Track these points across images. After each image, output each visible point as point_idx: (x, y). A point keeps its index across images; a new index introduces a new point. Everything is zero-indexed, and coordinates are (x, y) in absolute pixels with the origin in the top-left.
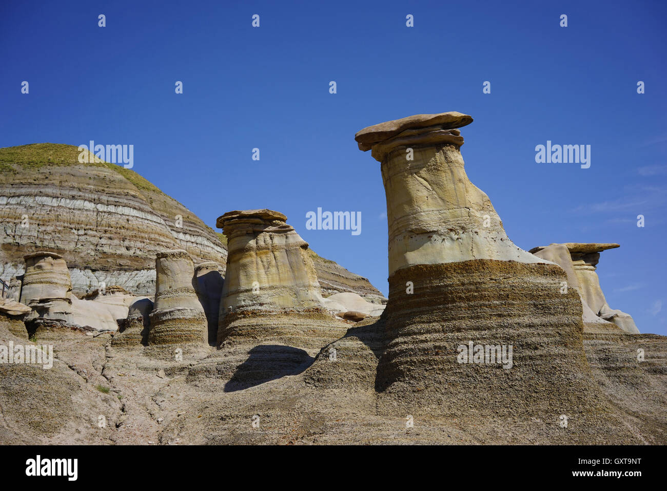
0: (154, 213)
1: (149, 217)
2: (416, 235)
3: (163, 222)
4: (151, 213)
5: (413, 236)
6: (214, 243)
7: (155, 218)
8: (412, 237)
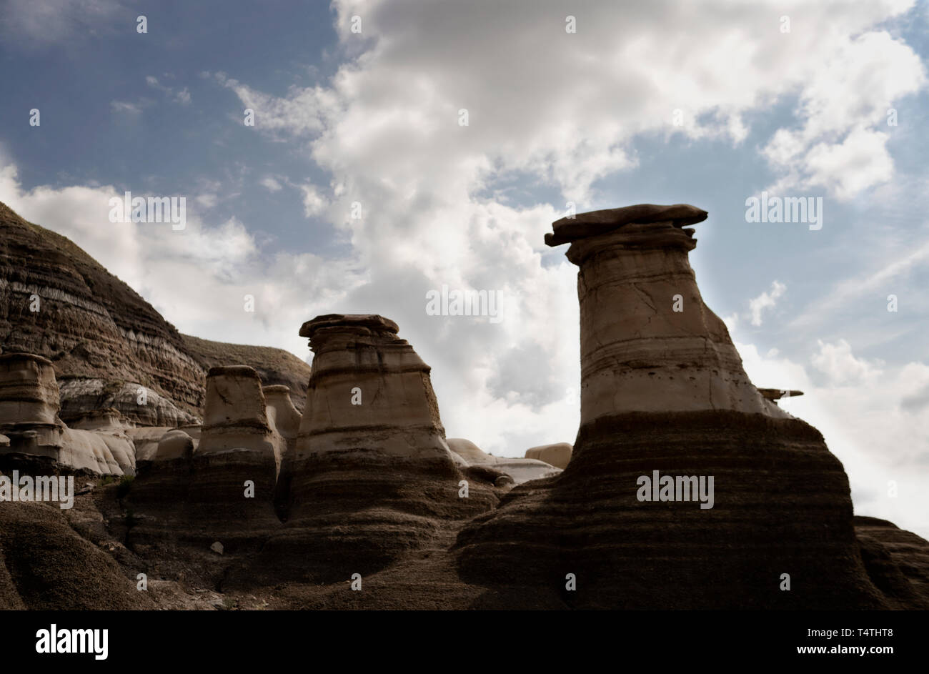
0: (94, 299)
1: (88, 305)
2: (631, 369)
3: (106, 313)
4: (90, 299)
5: (627, 371)
6: (176, 348)
7: (95, 308)
8: (625, 372)
